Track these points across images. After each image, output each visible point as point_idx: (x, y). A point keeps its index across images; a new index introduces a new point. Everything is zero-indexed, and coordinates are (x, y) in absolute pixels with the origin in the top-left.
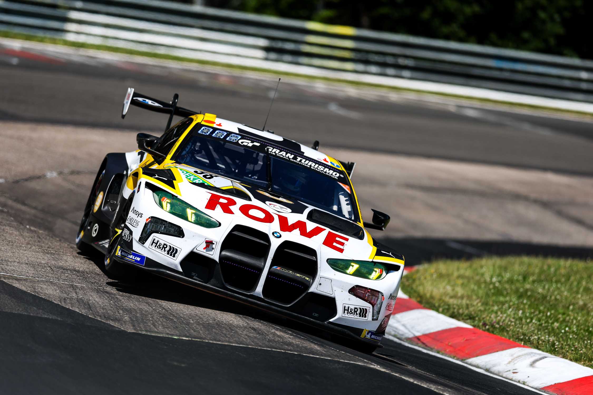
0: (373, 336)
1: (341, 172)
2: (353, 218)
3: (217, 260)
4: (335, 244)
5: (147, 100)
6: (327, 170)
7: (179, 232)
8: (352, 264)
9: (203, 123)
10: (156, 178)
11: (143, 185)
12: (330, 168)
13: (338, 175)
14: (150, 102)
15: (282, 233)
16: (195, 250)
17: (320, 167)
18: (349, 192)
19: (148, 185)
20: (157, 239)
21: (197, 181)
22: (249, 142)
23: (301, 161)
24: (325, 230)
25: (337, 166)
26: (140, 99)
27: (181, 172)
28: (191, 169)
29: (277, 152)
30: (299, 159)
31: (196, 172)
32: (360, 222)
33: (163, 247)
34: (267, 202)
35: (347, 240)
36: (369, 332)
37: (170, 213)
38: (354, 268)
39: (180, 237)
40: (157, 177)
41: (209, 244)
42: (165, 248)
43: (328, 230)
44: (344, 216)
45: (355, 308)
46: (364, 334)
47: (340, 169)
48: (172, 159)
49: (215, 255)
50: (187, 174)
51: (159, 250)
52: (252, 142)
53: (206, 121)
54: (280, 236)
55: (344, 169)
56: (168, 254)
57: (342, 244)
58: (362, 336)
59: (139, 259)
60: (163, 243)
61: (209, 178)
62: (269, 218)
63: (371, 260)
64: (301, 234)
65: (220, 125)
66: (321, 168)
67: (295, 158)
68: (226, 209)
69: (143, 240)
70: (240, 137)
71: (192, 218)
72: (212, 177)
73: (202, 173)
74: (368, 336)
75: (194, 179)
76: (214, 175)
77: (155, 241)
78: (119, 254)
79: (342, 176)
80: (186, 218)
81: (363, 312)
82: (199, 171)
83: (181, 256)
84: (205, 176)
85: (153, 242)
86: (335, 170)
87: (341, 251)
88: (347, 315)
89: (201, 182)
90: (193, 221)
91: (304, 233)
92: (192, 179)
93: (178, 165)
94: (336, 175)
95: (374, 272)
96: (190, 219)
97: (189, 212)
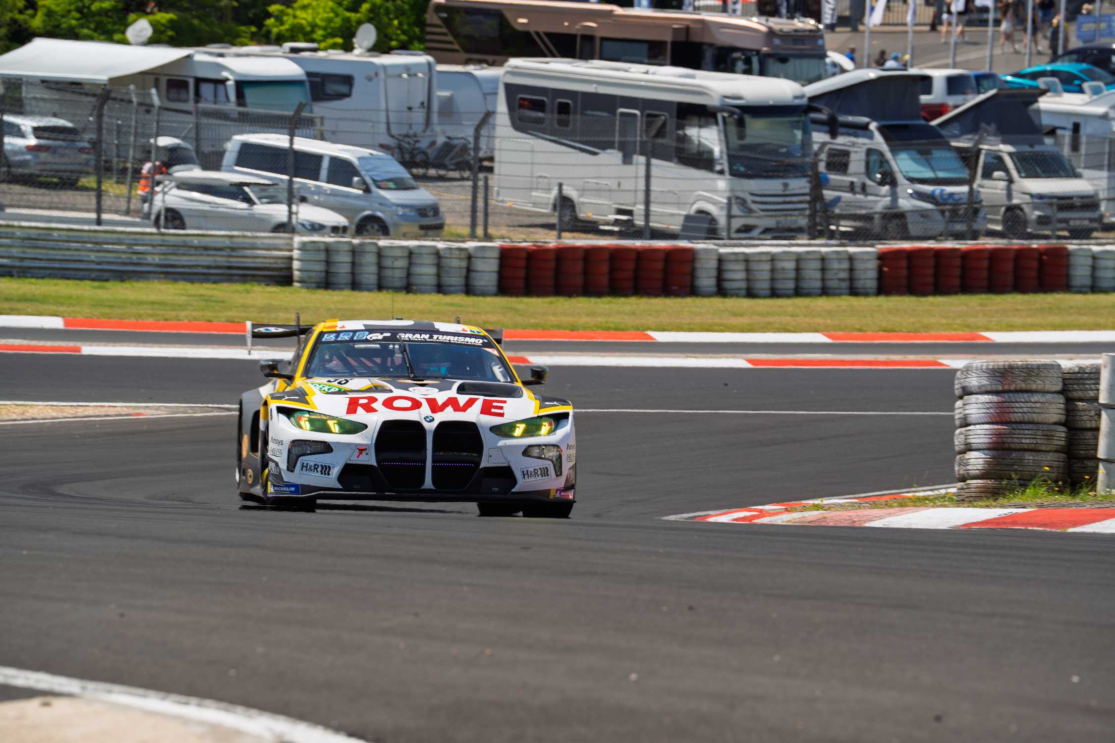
0: (562, 494)
1: (483, 337)
2: (509, 380)
3: (375, 464)
4: (493, 410)
5: (269, 328)
6: (467, 339)
7: (327, 448)
8: (518, 425)
9: (325, 330)
10: (287, 400)
11: (275, 411)
12: (470, 336)
13: (481, 341)
14: (273, 330)
15: (434, 415)
16: (349, 462)
17: (460, 338)
18: (498, 355)
19: (281, 410)
20: (305, 462)
21: (332, 390)
22: (378, 334)
23: (438, 338)
24: (478, 399)
25: (478, 332)
26: (262, 330)
27: (312, 386)
28: (324, 380)
29: (410, 337)
30: (435, 337)
31: (329, 381)
32: (517, 381)
33: (315, 468)
34: (410, 389)
35: (505, 402)
36: (557, 490)
37: (312, 430)
38: (520, 430)
39: (328, 452)
40: (287, 398)
41: (362, 450)
42: (317, 469)
43: (481, 399)
44: (499, 381)
45: (535, 470)
46: (552, 494)
47: (482, 334)
48: (302, 376)
49: (370, 459)
50: (321, 386)
51: (312, 473)
52: (382, 334)
53: (327, 328)
54: (433, 420)
55: (486, 334)
56: (322, 474)
57: (501, 408)
58: (551, 497)
59: (293, 489)
60: (312, 464)
61: (345, 383)
62: (416, 405)
63: (536, 415)
64: (455, 410)
65: (343, 327)
66: (461, 340)
67: (431, 337)
68: (369, 408)
69: (291, 468)
70: (367, 333)
71: (335, 428)
72: (347, 381)
73: (336, 380)
74: (558, 495)
75: (329, 389)
76: (348, 379)
77: (305, 465)
78: (272, 490)
79: (485, 341)
80: (329, 431)
81: (545, 472)
82: (332, 379)
83: (335, 472)
84: (340, 383)
85: (303, 466)
86: (476, 337)
87: (502, 415)
88: (528, 480)
89: (337, 390)
90: (337, 432)
91: (457, 408)
92: (326, 390)
93: (309, 381)
94: (479, 342)
95: (543, 427)
96: (333, 430)
97: (331, 423)
